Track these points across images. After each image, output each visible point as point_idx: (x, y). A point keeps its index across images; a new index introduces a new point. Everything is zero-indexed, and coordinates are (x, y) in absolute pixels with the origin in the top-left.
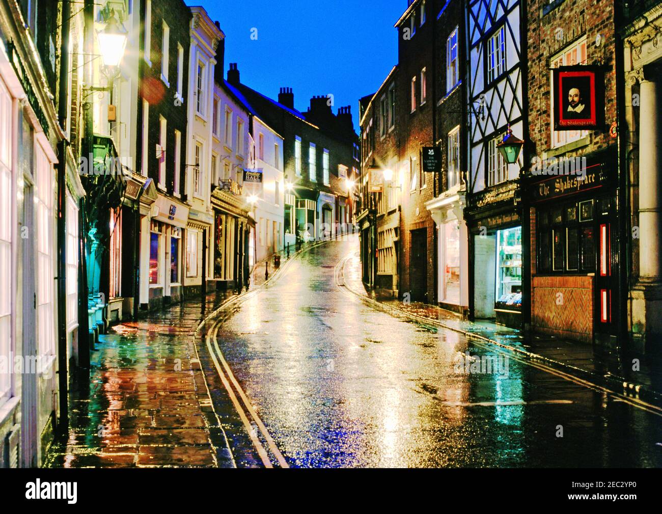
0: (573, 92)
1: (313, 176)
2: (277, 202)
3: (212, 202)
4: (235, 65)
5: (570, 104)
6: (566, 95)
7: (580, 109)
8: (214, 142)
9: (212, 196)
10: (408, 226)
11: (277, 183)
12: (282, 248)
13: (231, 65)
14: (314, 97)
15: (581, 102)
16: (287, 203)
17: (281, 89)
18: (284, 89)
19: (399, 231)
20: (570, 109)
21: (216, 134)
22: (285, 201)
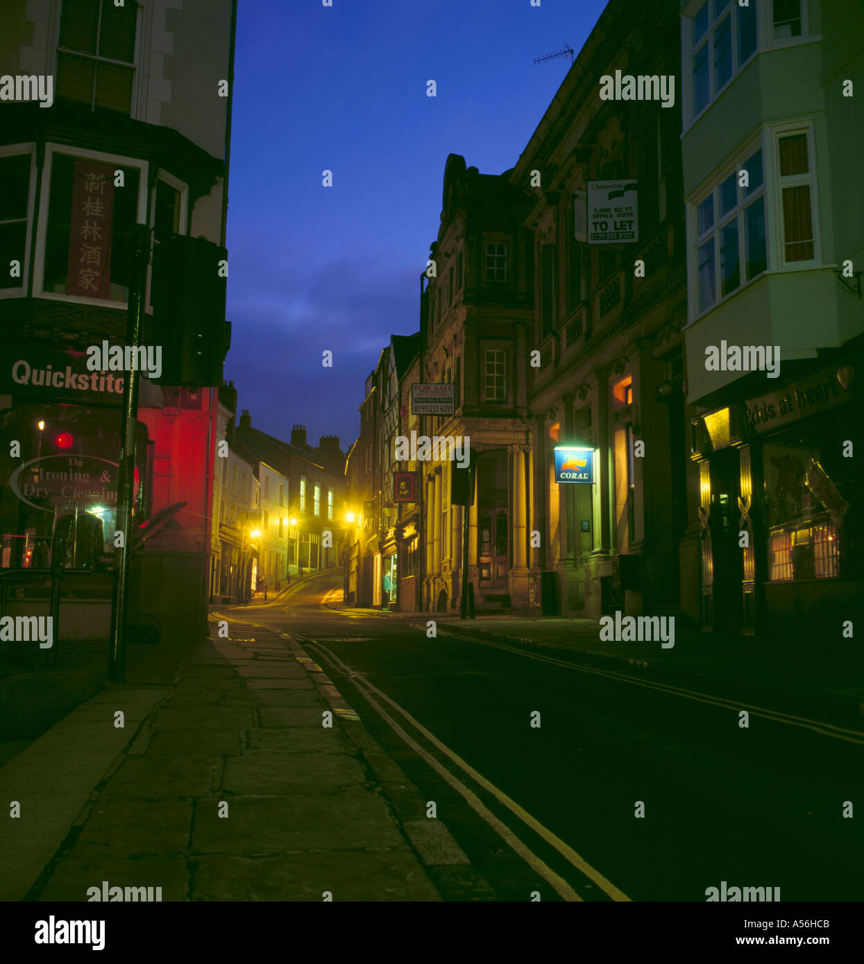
0: (402, 484)
1: (317, 511)
2: (281, 536)
3: (219, 536)
4: (247, 411)
5: (400, 490)
6: (399, 485)
7: (406, 492)
8: (223, 489)
9: (220, 531)
10: (362, 556)
11: (281, 519)
12: (285, 577)
13: (244, 412)
14: (323, 437)
15: (406, 489)
16: (291, 537)
17: (294, 426)
18: (297, 426)
19: (358, 558)
20: (401, 492)
21: (225, 484)
22: (289, 535)
